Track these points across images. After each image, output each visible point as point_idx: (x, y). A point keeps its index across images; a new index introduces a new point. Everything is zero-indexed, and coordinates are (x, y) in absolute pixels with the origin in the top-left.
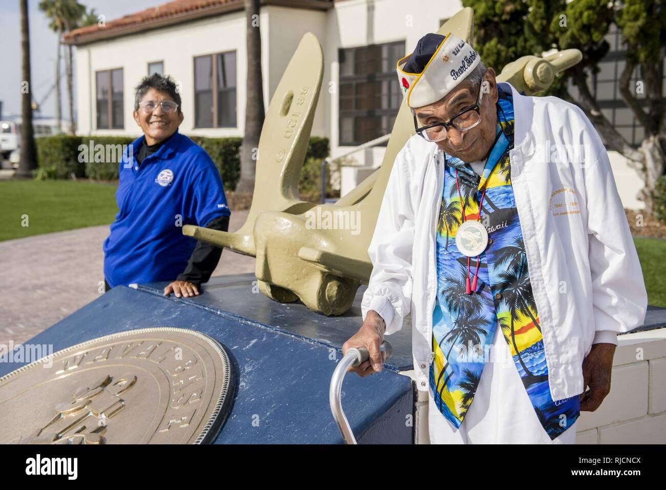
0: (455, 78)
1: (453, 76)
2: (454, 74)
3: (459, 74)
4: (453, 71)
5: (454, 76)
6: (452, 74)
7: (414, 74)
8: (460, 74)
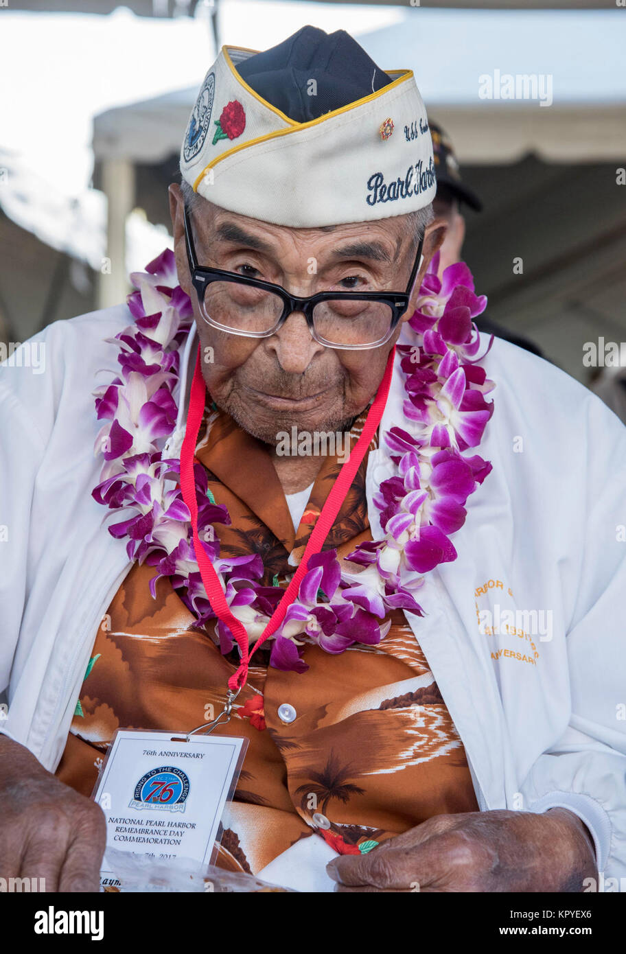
0: (372, 200)
1: (370, 188)
2: (377, 187)
3: (386, 197)
4: (379, 176)
5: (372, 192)
6: (373, 183)
7: (282, 114)
8: (389, 198)
